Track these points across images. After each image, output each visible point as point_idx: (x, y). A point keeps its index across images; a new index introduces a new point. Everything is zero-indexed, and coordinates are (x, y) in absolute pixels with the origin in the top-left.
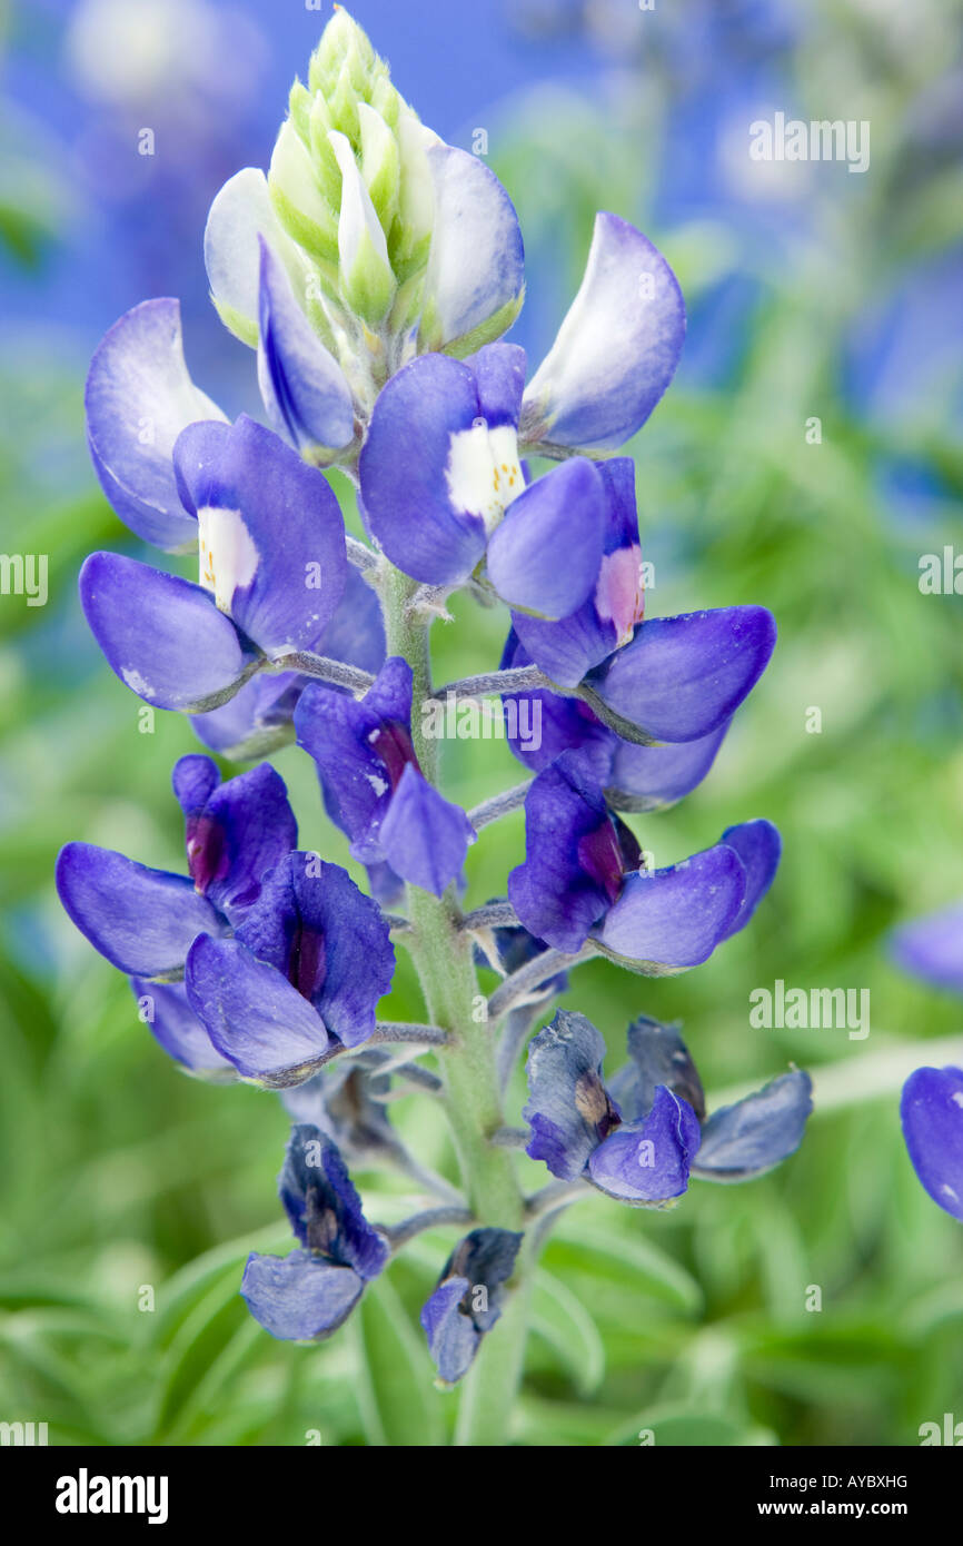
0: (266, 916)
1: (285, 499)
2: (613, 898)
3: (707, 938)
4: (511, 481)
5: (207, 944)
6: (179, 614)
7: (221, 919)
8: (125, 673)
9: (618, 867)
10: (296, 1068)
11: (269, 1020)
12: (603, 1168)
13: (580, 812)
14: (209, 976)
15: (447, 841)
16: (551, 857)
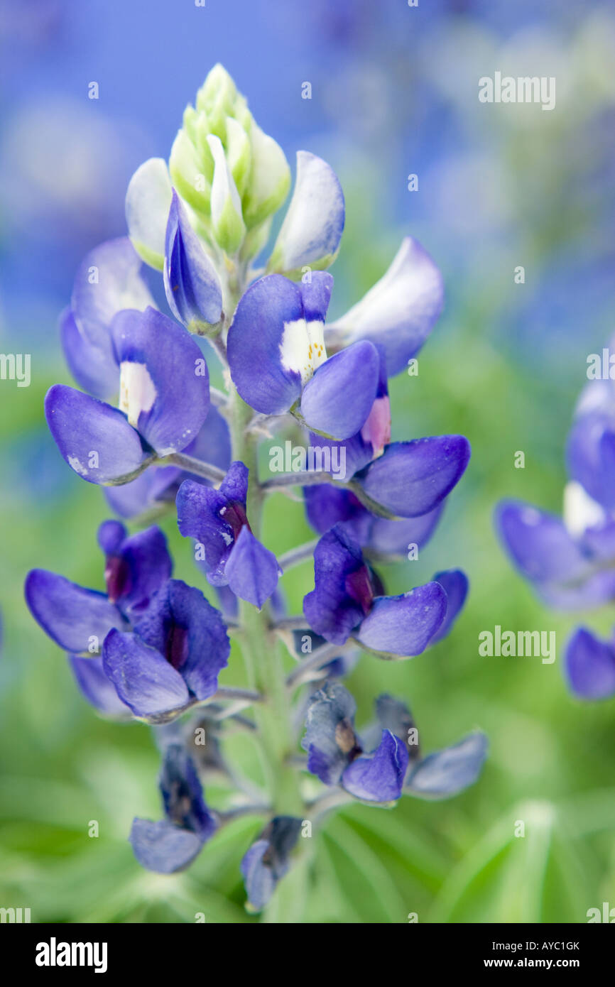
0: (153, 618)
1: (173, 359)
2: (366, 612)
3: (422, 638)
4: (319, 354)
5: (116, 635)
6: (105, 425)
7: (125, 619)
8: (70, 459)
9: (369, 594)
10: (168, 712)
11: (153, 682)
12: (351, 781)
13: (347, 559)
14: (117, 654)
15: (266, 574)
16: (330, 587)
